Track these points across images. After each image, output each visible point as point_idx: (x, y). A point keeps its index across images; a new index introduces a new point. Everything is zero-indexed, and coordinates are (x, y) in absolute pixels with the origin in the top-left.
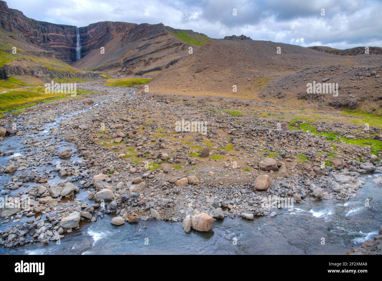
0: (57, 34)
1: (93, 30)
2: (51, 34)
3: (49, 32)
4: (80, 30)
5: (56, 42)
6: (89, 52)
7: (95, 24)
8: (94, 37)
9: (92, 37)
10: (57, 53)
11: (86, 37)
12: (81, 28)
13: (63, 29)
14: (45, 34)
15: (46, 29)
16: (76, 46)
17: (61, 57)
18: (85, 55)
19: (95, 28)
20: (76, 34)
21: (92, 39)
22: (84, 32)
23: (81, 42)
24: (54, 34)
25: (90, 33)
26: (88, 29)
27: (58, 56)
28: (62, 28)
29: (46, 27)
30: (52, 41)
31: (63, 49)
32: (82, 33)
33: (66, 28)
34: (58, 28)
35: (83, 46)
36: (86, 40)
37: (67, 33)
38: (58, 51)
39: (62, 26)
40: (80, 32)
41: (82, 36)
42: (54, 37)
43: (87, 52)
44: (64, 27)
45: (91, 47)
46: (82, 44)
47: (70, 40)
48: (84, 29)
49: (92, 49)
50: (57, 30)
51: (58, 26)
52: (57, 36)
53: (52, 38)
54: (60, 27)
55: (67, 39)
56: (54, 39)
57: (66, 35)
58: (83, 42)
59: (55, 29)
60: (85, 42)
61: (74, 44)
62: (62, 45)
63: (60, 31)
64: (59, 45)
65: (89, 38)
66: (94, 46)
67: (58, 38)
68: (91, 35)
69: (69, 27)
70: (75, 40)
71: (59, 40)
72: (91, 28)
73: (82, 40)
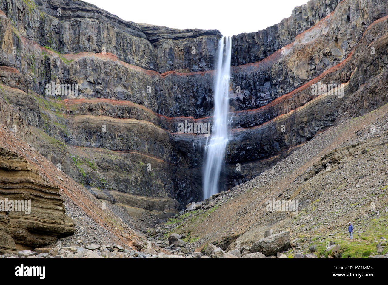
1: (312, 35)
2: (90, 56)
3: (77, 49)
5: (106, 96)
11: (269, 79)
13: (154, 42)
14: (54, 55)
15: (67, 36)
21: (303, 82)
22: (258, 59)
23: (239, 108)
24: (103, 57)
28: (148, 37)
29: (67, 24)
30: (90, 90)
31: (136, 139)
32: (244, 64)
33: (169, 40)
34: (128, 35)
35: (244, 126)
36: (263, 98)
37: (168, 65)
38: (113, 145)
39: (149, 31)
40: (236, 58)
41: (242, 77)
42: (100, 75)
43: (267, 157)
44: (158, 38)
45: (298, 130)
46: (242, 116)
47: (180, 96)
48: (258, 42)
49: (299, 140)
50: (121, 41)
51: (130, 29)
52: (116, 69)
53: (91, 79)
54: (139, 33)
55: (167, 95)
56: (99, 81)
57: (163, 74)
58: (251, 108)
59: (115, 39)
60: (258, 109)
61: (201, 118)
62: (139, 114)
63: (139, 52)
64: (119, 115)
65: (284, 82)
66: (315, 118)
67: (121, 79)
68: (300, 60)
69: (185, 34)
70: (205, 97)
71: (127, 88)
72: (301, 26)
73: (244, 98)
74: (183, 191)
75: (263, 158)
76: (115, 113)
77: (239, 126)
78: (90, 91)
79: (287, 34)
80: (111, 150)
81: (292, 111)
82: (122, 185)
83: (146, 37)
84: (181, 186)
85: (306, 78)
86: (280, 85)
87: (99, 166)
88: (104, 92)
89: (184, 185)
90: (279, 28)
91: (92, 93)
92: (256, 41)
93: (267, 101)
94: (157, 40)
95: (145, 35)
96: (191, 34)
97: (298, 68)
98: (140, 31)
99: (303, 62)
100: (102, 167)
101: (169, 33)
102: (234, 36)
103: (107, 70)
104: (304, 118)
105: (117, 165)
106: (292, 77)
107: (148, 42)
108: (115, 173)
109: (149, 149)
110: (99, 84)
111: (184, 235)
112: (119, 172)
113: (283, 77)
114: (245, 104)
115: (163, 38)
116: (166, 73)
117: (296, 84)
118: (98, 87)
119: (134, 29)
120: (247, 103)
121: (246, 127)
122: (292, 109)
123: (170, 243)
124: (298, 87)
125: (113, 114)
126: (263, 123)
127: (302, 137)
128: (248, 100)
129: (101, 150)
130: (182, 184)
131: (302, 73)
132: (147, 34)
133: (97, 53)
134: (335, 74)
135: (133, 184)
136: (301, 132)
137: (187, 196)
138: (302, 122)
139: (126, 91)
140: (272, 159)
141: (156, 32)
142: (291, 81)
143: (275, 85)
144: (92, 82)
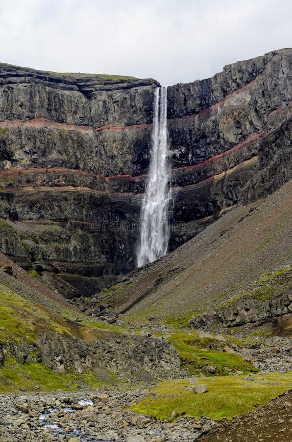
0: (54, 127)
1: (239, 99)
2: (24, 124)
3: (10, 116)
4: (171, 101)
5: (42, 165)
6: (216, 219)
7: (252, 62)
8: (244, 137)
9: (231, 138)
10: (42, 228)
11: (204, 136)
12: (178, 87)
13: (88, 95)
16: (141, 188)
17: (62, 246)
18: (190, 238)
19: (254, 85)
20: (150, 122)
21: (232, 145)
22: (194, 112)
23: (176, 165)
24: (37, 125)
25: (224, 113)
26: (218, 93)
27: (46, 241)
28: (80, 89)
31: (73, 208)
32: (181, 117)
33: (102, 91)
34: (60, 92)
35: (180, 184)
36: (199, 155)
37: (102, 120)
38: (51, 215)
39: (82, 82)
40: (172, 111)
41: (179, 132)
42: (35, 144)
43: (202, 217)
44: (91, 89)
45: (227, 194)
46: (179, 174)
47: (116, 153)
48: (194, 94)
49: (228, 202)
50: (53, 100)
51: (61, 85)
52: (50, 135)
53: (27, 149)
54: (71, 86)
55: (103, 152)
56: (34, 150)
57: (97, 129)
58: (188, 165)
59: (46, 100)
60: (194, 166)
61: (138, 176)
62: (75, 180)
63: (72, 107)
64: (56, 183)
65: (216, 142)
66: (240, 184)
67: (55, 144)
68: (229, 123)
69: (119, 85)
70: (141, 153)
71: (62, 154)
72: (231, 87)
73: (180, 154)
74: (122, 253)
75: (198, 218)
76: (51, 182)
77: (176, 185)
78: (27, 161)
79: (219, 90)
80: (51, 220)
81: (223, 173)
82: (63, 255)
83: (78, 89)
84: (120, 247)
85: (234, 141)
86: (213, 145)
87: (41, 238)
88: (40, 161)
89: (123, 246)
90: (213, 82)
91: (28, 163)
92: (192, 93)
93: (202, 159)
94: (90, 92)
95: (78, 87)
96: (125, 85)
97: (228, 131)
98: (72, 84)
99: (231, 125)
100: (43, 240)
101: (102, 84)
102: (169, 87)
103: (41, 138)
104: (231, 181)
105: (57, 236)
106: (223, 139)
107: (81, 94)
108: (56, 244)
109: (86, 215)
110: (34, 153)
111: (110, 304)
112: (59, 243)
113: (215, 136)
114: (182, 161)
115: (96, 90)
116: (100, 128)
117: (226, 147)
118: (35, 156)
119: (65, 83)
120: (184, 159)
121: (183, 186)
122: (223, 171)
123: (101, 310)
124: (228, 150)
125: (50, 183)
126: (198, 182)
127: (231, 199)
128: (184, 157)
129: (42, 221)
130: (121, 245)
131: (231, 136)
132: (79, 86)
133: (31, 119)
134: (256, 144)
135: (73, 253)
136: (230, 195)
137: (126, 256)
138: (231, 186)
139: (61, 157)
140: (207, 218)
141: (88, 83)
142: (222, 142)
143: (209, 144)
144: (28, 151)
